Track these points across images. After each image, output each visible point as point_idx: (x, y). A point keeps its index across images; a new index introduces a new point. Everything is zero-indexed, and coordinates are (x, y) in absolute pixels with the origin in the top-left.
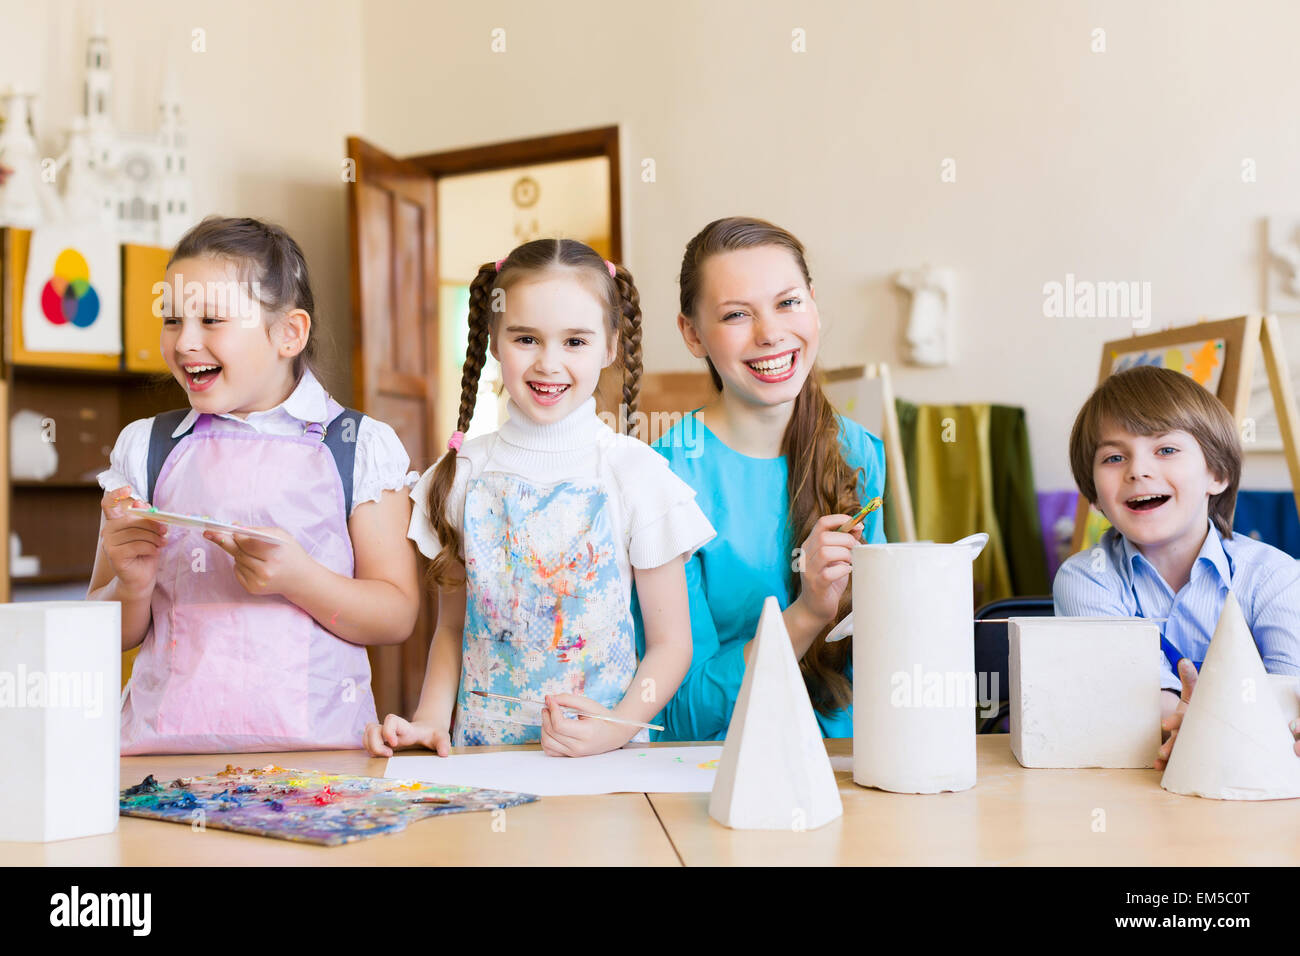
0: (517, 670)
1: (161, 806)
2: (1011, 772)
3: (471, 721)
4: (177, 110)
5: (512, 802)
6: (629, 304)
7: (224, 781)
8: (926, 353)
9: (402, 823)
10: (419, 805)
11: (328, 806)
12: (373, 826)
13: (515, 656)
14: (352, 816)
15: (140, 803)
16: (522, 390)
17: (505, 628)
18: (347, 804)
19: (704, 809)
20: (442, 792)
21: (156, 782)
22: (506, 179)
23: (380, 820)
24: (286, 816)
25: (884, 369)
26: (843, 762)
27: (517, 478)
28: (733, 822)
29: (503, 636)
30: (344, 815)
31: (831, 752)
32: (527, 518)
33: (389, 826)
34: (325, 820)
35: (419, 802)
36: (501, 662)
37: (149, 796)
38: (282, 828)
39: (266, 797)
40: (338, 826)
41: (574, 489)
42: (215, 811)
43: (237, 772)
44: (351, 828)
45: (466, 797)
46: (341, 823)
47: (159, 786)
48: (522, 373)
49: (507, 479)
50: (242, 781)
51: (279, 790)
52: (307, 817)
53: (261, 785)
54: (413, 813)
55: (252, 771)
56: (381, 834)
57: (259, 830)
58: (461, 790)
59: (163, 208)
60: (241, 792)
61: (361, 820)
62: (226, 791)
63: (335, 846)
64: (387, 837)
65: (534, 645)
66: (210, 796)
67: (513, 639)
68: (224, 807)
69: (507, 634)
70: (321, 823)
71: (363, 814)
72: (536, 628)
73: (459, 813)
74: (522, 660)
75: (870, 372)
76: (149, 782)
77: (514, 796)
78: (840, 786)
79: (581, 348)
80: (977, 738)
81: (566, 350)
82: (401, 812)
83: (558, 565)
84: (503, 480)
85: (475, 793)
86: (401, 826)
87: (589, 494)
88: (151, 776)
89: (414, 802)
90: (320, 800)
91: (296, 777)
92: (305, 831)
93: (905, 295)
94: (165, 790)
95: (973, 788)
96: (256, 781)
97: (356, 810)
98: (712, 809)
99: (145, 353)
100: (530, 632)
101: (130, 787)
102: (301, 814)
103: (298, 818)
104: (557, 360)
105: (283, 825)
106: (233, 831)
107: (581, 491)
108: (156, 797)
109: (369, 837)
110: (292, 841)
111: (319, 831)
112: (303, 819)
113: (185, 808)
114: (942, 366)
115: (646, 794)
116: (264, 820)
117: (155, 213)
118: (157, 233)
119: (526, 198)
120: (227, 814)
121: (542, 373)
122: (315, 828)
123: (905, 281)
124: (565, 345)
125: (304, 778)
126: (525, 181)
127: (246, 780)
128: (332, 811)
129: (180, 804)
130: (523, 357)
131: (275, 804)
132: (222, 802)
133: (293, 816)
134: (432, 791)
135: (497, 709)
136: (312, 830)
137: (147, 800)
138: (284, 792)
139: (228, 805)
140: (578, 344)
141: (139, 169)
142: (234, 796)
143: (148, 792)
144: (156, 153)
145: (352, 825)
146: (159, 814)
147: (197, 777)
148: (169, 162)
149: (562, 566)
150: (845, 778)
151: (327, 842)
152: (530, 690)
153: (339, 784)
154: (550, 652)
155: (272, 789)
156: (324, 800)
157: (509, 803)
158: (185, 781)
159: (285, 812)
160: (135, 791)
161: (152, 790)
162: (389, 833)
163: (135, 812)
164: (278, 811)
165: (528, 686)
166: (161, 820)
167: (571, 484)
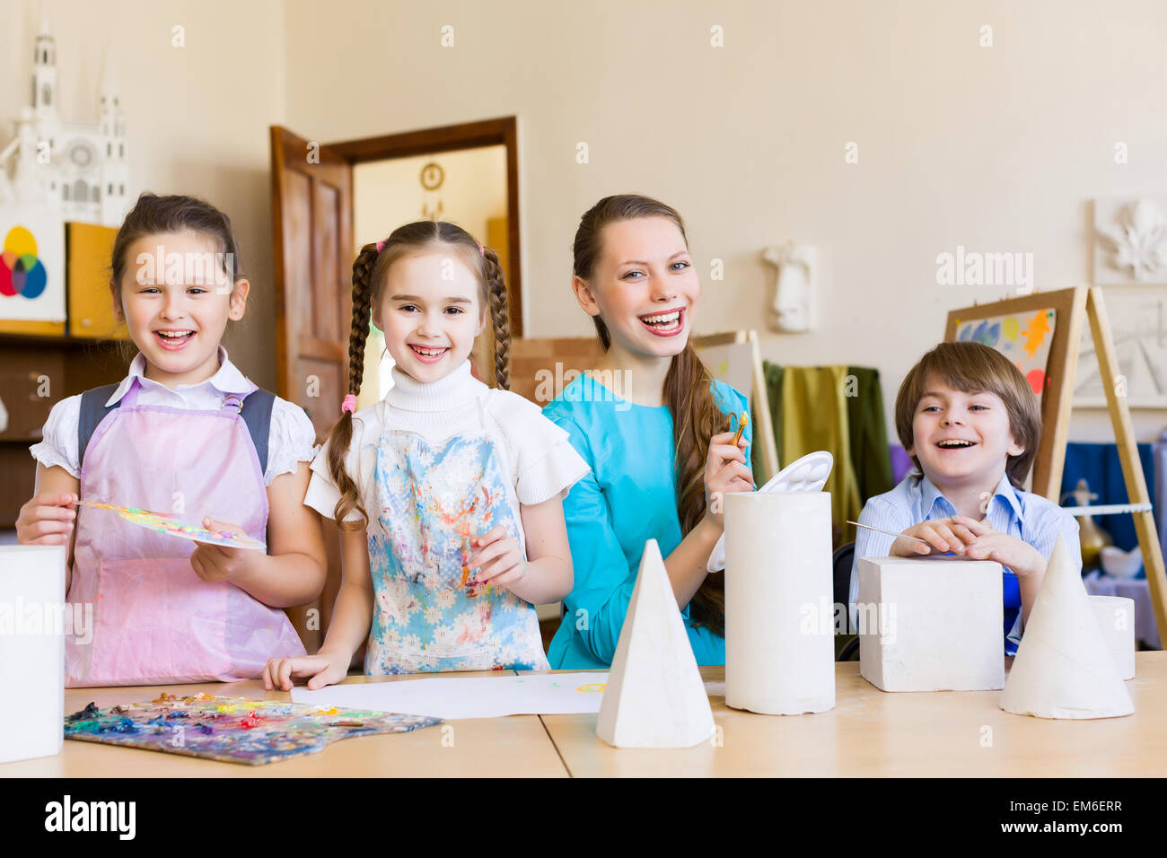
0: (431, 609)
1: (101, 730)
2: (867, 696)
3: (389, 655)
4: (116, 102)
5: (420, 725)
6: (496, 282)
7: (159, 707)
8: (791, 321)
9: (320, 744)
10: (335, 728)
11: (253, 729)
12: (293, 747)
13: (429, 597)
14: (275, 738)
15: (82, 728)
16: (405, 353)
17: (418, 571)
18: (271, 728)
19: (591, 729)
20: (357, 716)
21: (97, 709)
22: (415, 164)
23: (301, 741)
24: (215, 739)
25: (754, 335)
26: (716, 687)
27: (416, 436)
28: (617, 742)
29: (416, 578)
30: (267, 737)
31: (706, 678)
32: (426, 472)
33: (308, 747)
34: (250, 742)
35: (336, 725)
36: (416, 601)
37: (91, 722)
38: (211, 750)
39: (196, 722)
40: (262, 747)
41: (464, 442)
42: (151, 735)
43: (171, 699)
44: (274, 749)
45: (377, 720)
46: (265, 745)
47: (100, 712)
48: (404, 337)
49: (407, 436)
50: (175, 707)
51: (208, 715)
52: (234, 739)
53: (193, 711)
54: (330, 735)
55: (184, 698)
56: (301, 754)
57: (191, 752)
58: (373, 714)
59: (104, 190)
60: (175, 717)
61: (282, 741)
62: (161, 717)
63: (260, 765)
64: (308, 757)
65: (446, 585)
66: (146, 721)
67: (426, 581)
68: (159, 730)
69: (420, 577)
70: (247, 744)
71: (284, 737)
72: (446, 570)
73: (373, 734)
74: (436, 600)
75: (741, 338)
76: (91, 709)
77: (420, 720)
78: (713, 708)
79: (457, 316)
80: (836, 666)
81: (446, 318)
82: (319, 735)
83: (460, 511)
84: (404, 437)
85: (386, 717)
86: (318, 747)
87: (478, 444)
88: (93, 703)
89: (331, 725)
90: (246, 724)
91: (224, 704)
92: (233, 752)
93: (772, 269)
94: (105, 716)
95: (833, 709)
96: (188, 707)
97: (279, 733)
98: (599, 729)
99: (87, 322)
100: (442, 574)
101: (73, 713)
102: (229, 737)
103: (226, 740)
104: (438, 325)
105: (213, 747)
106: (167, 753)
107: (470, 443)
108: (97, 722)
109: (290, 757)
110: (221, 761)
111: (245, 752)
112: (230, 741)
113: (124, 732)
114: (805, 332)
115: (539, 716)
116: (195, 742)
117: (97, 196)
118: (98, 213)
119: (432, 181)
120: (161, 737)
121: (424, 337)
122: (242, 749)
123: (772, 256)
124: (444, 312)
125: (232, 704)
126: (431, 166)
127: (179, 706)
128: (257, 734)
129: (119, 728)
130: (405, 324)
131: (205, 727)
132: (156, 726)
133: (221, 738)
134: (347, 715)
135: (412, 644)
136: (239, 751)
137: (89, 725)
138: (213, 717)
139: (162, 729)
140: (455, 312)
141: (82, 154)
142: (168, 721)
143: (90, 717)
144: (98, 141)
145: (275, 746)
146: (100, 738)
147: (135, 705)
148: (109, 147)
149: (463, 512)
150: (718, 701)
151: (252, 761)
152: (444, 626)
153: (263, 709)
154: (460, 590)
155: (202, 715)
156: (250, 724)
157: (416, 726)
158: (124, 707)
159: (215, 735)
160: (78, 717)
161: (94, 715)
162: (308, 754)
163: (78, 736)
164: (207, 734)
165: (441, 623)
166: (102, 743)
167: (460, 438)
